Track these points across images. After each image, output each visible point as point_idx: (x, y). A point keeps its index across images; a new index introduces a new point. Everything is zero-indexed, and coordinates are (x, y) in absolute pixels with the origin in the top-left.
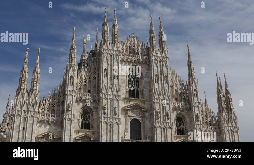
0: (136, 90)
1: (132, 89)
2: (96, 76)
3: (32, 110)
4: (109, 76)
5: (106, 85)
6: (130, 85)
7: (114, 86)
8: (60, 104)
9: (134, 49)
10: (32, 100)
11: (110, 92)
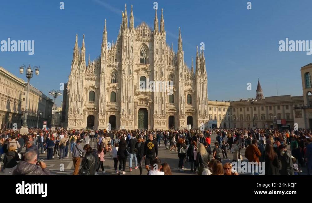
0: (144, 58)
1: (142, 58)
2: (120, 51)
3: (82, 72)
4: (127, 51)
5: (125, 56)
6: (141, 56)
7: (130, 57)
8: (98, 68)
9: (144, 32)
10: (81, 67)
11: (128, 61)
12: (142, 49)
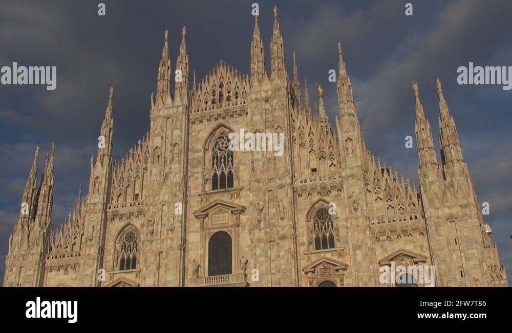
0: (226, 172)
1: (219, 173)
6: (215, 166)
12: (220, 143)
